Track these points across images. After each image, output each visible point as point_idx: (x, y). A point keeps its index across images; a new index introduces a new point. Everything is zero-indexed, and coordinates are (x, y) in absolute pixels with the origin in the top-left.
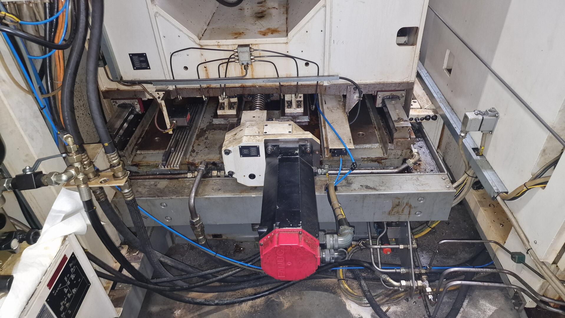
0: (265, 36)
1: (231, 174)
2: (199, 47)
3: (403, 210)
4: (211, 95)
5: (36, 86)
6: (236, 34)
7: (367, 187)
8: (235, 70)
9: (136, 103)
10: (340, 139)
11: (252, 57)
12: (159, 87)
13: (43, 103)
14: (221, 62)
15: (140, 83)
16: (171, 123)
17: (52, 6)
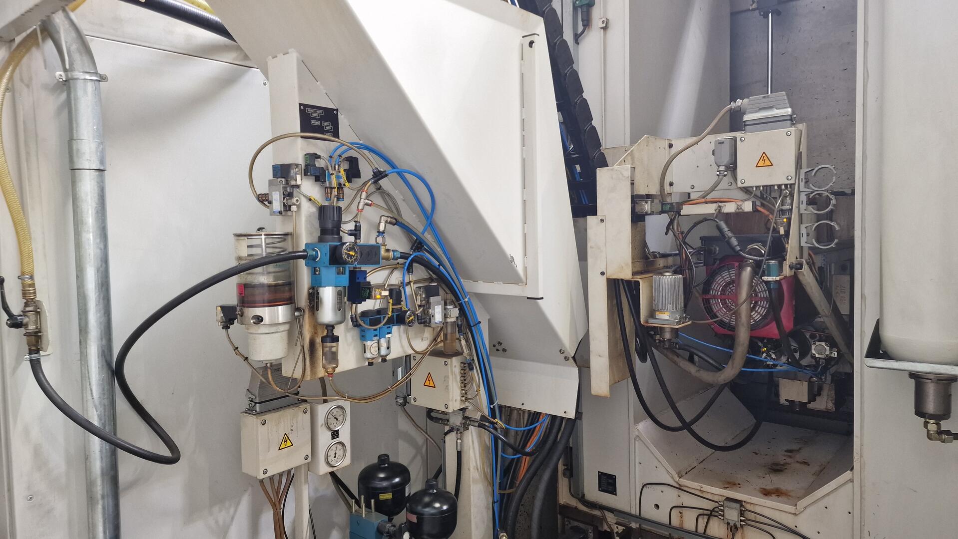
0: (766, 497)
2: (678, 486)
5: (498, 481)
6: (729, 483)
8: (717, 529)
9: (590, 531)
11: (742, 518)
12: (621, 520)
13: (497, 497)
14: (701, 512)
15: (602, 508)
17: (535, 416)
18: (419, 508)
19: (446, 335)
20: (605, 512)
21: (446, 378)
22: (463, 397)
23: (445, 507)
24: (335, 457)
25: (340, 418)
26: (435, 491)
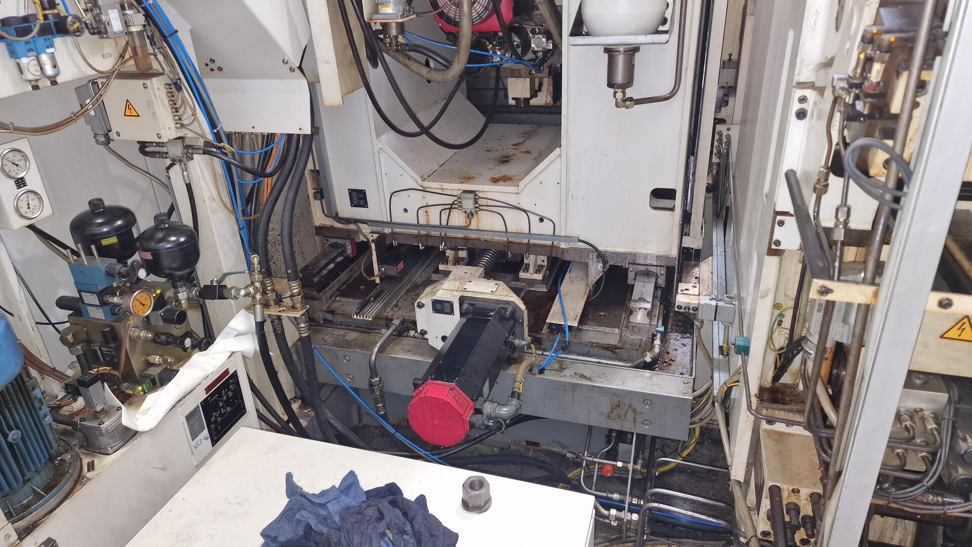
0: (495, 184)
1: (424, 333)
2: (422, 189)
3: (625, 415)
4: (430, 244)
5: (240, 208)
6: (465, 178)
7: (582, 376)
8: (457, 218)
9: (348, 244)
10: (563, 313)
11: (476, 205)
12: (375, 229)
13: (242, 224)
14: (443, 207)
15: (356, 221)
16: (379, 270)
17: (269, 138)
18: (153, 245)
19: (134, 50)
20: (360, 225)
21: (150, 103)
22: (177, 123)
23: (182, 239)
24: (29, 208)
25: (21, 163)
26: (167, 225)
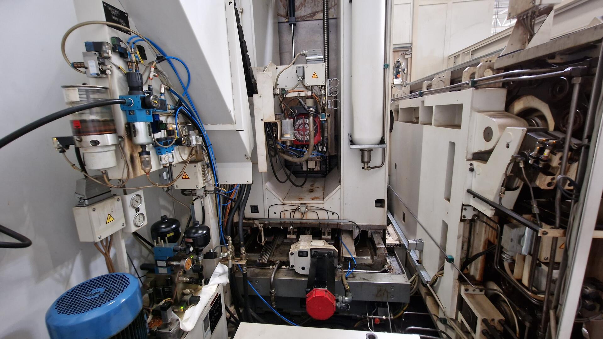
0: (313, 200)
1: (293, 266)
2: (283, 204)
3: (383, 294)
4: (285, 227)
6: (300, 198)
7: (364, 279)
8: (298, 215)
9: (249, 229)
10: (349, 252)
11: (307, 209)
12: (261, 222)
14: (292, 211)
15: (253, 219)
16: (265, 239)
17: (232, 186)
18: (192, 235)
19: (197, 152)
20: (255, 220)
21: (196, 173)
22: (204, 181)
23: (205, 232)
24: (139, 221)
25: (139, 201)
26: (198, 226)
